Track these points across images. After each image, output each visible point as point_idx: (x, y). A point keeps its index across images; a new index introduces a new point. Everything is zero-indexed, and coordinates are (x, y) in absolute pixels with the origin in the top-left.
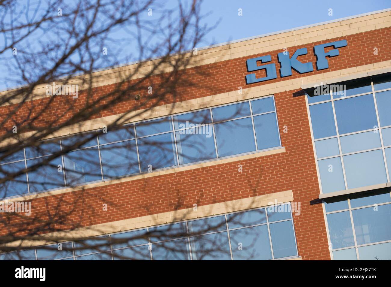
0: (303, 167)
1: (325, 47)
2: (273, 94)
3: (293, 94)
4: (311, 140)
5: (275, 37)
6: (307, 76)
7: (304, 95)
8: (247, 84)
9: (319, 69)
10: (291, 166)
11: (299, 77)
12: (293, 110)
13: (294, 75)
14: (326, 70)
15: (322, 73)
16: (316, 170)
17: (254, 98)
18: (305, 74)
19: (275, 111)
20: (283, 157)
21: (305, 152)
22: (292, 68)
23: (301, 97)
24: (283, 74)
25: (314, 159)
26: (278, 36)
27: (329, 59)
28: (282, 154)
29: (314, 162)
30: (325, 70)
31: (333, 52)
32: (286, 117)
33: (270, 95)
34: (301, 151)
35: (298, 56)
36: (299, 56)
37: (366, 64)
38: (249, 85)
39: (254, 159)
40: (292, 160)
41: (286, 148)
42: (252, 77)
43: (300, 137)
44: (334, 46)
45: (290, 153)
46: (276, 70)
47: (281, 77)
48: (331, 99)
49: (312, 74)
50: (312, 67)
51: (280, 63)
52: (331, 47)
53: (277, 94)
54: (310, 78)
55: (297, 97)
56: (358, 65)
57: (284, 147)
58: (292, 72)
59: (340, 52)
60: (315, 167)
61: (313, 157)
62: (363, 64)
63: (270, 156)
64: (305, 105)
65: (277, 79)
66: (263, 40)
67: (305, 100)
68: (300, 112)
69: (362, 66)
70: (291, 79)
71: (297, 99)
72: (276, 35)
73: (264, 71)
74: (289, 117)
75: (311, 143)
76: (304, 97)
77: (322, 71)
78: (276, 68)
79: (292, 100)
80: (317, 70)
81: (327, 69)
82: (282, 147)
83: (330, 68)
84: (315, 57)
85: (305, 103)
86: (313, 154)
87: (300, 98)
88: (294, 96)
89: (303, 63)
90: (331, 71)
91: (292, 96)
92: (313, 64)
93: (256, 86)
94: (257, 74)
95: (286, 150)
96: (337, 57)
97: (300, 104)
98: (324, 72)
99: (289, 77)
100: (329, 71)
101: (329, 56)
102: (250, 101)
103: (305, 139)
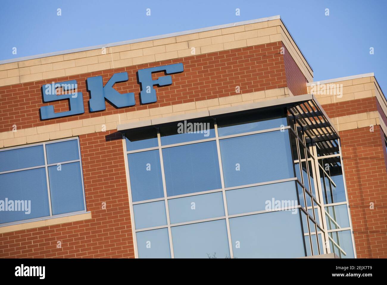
0: (115, 241)
1: (153, 73)
2: (78, 136)
3: (106, 137)
4: (128, 203)
6: (126, 111)
7: (122, 138)
8: (41, 120)
9: (143, 102)
10: (98, 240)
11: (115, 113)
12: (105, 160)
13: (108, 110)
14: (153, 104)
15: (147, 109)
16: (132, 246)
17: (50, 140)
18: (124, 109)
19: (80, 160)
20: (88, 225)
21: (119, 220)
22: (106, 99)
23: (116, 141)
24: (93, 109)
25: (131, 231)
26: (88, 54)
27: (157, 89)
28: (87, 221)
29: (131, 234)
30: (152, 105)
31: (163, 80)
32: (94, 170)
33: (73, 137)
34: (113, 218)
35: (114, 83)
36: (117, 83)
37: (209, 98)
38: (44, 122)
39: (47, 228)
40: (101, 231)
41: (93, 213)
42: (49, 111)
43: (113, 198)
44: (165, 71)
45: (97, 220)
46: (84, 102)
47: (91, 113)
49: (134, 110)
50: (134, 99)
51: (89, 92)
52: (161, 72)
53: (84, 136)
54: (130, 114)
55: (111, 141)
56: (197, 100)
57: (90, 212)
58: (106, 106)
59: (173, 80)
60: (132, 242)
61: (130, 226)
62: (203, 99)
63: (70, 224)
64: (122, 154)
65: (84, 115)
66: (66, 57)
67: (122, 146)
68: (114, 162)
69: (202, 101)
70: (104, 115)
71: (111, 144)
72: (85, 52)
73: (66, 103)
74: (98, 169)
75: (128, 207)
76: (121, 142)
77: (147, 105)
78: (84, 98)
79: (103, 145)
80: (141, 104)
81: (154, 103)
82: (87, 211)
83: (160, 102)
84: (139, 85)
85: (122, 150)
86: (130, 223)
87: (115, 143)
88: (107, 140)
89: (122, 93)
90: (161, 106)
91: (105, 139)
92: (135, 95)
93: (54, 123)
94: (56, 107)
95: (93, 217)
96: (169, 87)
97: (116, 151)
98: (150, 107)
99: (101, 113)
100: (157, 106)
101: (158, 85)
102: (44, 144)
103: (119, 201)
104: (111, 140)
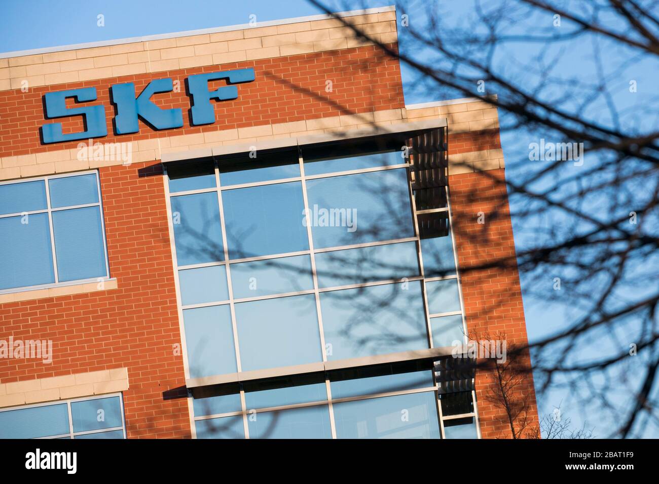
0: (152, 321)
1: (209, 80)
2: (98, 169)
3: (140, 171)
4: (171, 268)
5: (107, 51)
6: (170, 135)
7: (162, 174)
8: (43, 143)
10: (127, 319)
11: (153, 137)
12: (137, 205)
13: (143, 132)
14: (209, 126)
15: (200, 132)
16: (178, 329)
17: (55, 174)
18: (166, 132)
19: (100, 204)
20: (112, 298)
21: (159, 292)
22: (140, 117)
23: (154, 178)
24: (121, 129)
25: (176, 307)
26: (114, 50)
27: (216, 104)
28: (111, 292)
29: (176, 313)
30: (207, 126)
31: (225, 91)
32: (122, 218)
33: (90, 169)
34: (150, 288)
35: (153, 93)
36: (155, 93)
37: (292, 120)
38: (47, 146)
39: (50, 300)
40: (131, 307)
41: (119, 280)
42: (55, 131)
43: (149, 260)
44: (227, 79)
45: (126, 291)
46: (107, 120)
48: (216, 186)
49: (181, 134)
50: (182, 118)
51: (115, 105)
52: (222, 81)
53: (106, 168)
54: (175, 140)
55: (146, 178)
56: (274, 122)
57: (115, 278)
58: (140, 127)
59: (239, 92)
60: (177, 324)
61: (175, 301)
62: (283, 121)
63: (85, 295)
64: (163, 196)
65: (106, 138)
66: (80, 54)
67: (162, 185)
68: (152, 209)
69: (282, 124)
70: (136, 139)
71: (147, 181)
72: (108, 48)
73: (80, 120)
74: (127, 217)
75: (172, 274)
76: (161, 180)
77: (201, 128)
78: (107, 114)
79: (135, 183)
80: (192, 125)
81: (210, 124)
82: (110, 278)
83: (219, 122)
84: (188, 97)
85: (163, 190)
86: (174, 296)
87: (152, 181)
88: (140, 176)
89: (164, 108)
90: (220, 130)
91: (137, 174)
92: (183, 112)
93: (61, 148)
94: (64, 125)
95: (119, 286)
96: (233, 102)
97: (153, 192)
98: (204, 131)
99: (132, 136)
100: (215, 129)
101: (217, 99)
102: (46, 178)
103: (158, 264)
104: (147, 176)
